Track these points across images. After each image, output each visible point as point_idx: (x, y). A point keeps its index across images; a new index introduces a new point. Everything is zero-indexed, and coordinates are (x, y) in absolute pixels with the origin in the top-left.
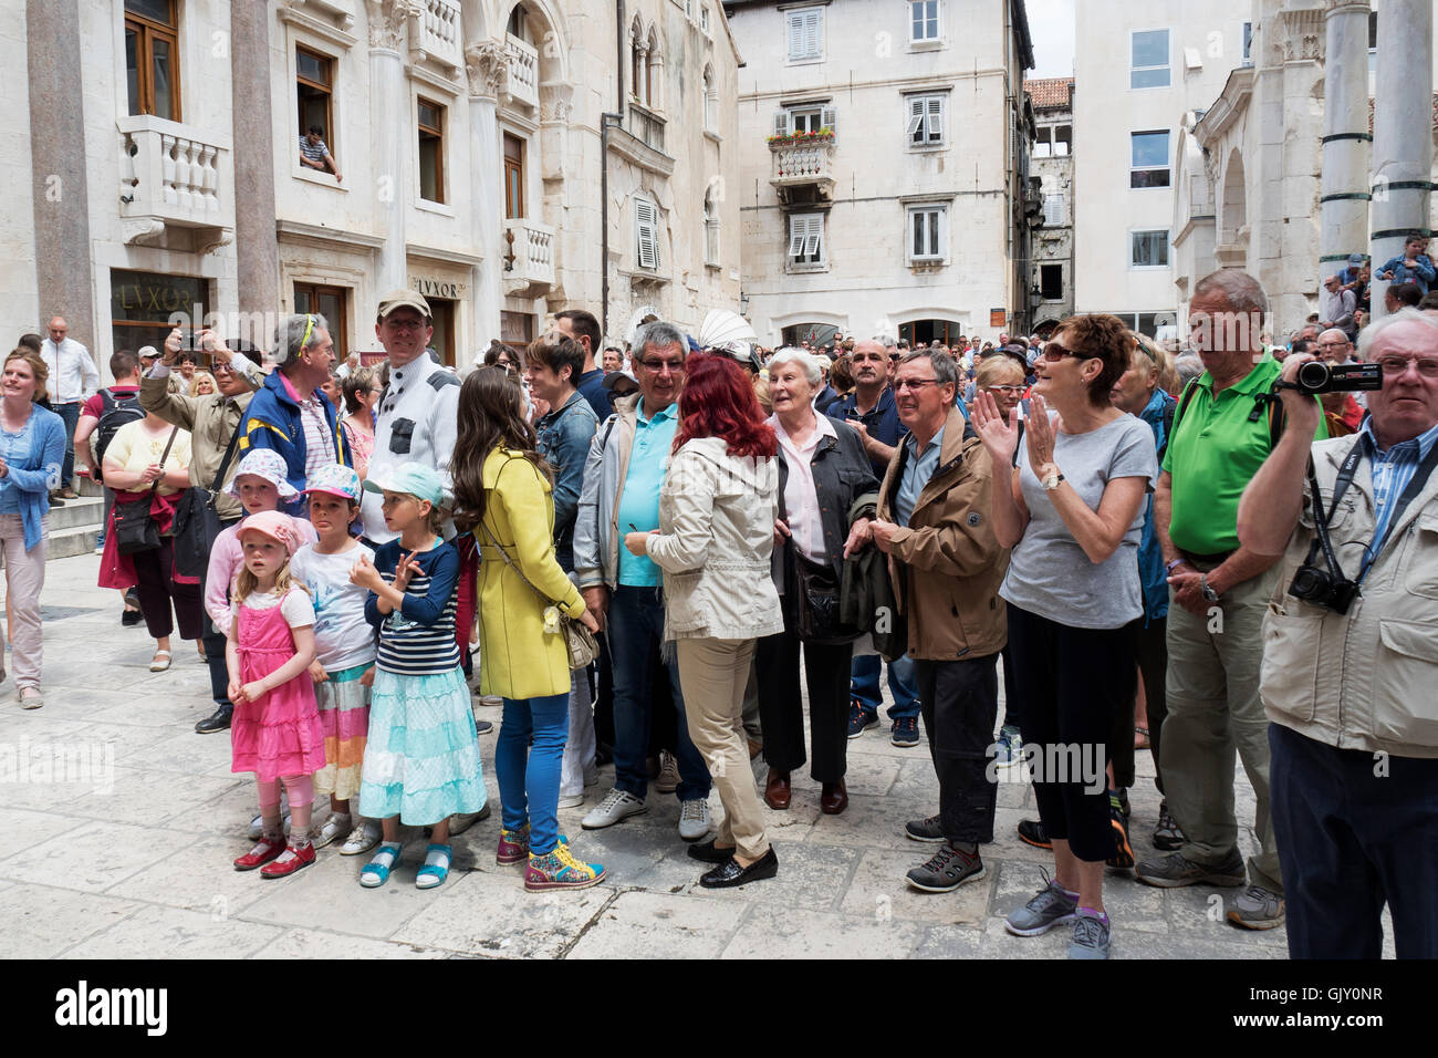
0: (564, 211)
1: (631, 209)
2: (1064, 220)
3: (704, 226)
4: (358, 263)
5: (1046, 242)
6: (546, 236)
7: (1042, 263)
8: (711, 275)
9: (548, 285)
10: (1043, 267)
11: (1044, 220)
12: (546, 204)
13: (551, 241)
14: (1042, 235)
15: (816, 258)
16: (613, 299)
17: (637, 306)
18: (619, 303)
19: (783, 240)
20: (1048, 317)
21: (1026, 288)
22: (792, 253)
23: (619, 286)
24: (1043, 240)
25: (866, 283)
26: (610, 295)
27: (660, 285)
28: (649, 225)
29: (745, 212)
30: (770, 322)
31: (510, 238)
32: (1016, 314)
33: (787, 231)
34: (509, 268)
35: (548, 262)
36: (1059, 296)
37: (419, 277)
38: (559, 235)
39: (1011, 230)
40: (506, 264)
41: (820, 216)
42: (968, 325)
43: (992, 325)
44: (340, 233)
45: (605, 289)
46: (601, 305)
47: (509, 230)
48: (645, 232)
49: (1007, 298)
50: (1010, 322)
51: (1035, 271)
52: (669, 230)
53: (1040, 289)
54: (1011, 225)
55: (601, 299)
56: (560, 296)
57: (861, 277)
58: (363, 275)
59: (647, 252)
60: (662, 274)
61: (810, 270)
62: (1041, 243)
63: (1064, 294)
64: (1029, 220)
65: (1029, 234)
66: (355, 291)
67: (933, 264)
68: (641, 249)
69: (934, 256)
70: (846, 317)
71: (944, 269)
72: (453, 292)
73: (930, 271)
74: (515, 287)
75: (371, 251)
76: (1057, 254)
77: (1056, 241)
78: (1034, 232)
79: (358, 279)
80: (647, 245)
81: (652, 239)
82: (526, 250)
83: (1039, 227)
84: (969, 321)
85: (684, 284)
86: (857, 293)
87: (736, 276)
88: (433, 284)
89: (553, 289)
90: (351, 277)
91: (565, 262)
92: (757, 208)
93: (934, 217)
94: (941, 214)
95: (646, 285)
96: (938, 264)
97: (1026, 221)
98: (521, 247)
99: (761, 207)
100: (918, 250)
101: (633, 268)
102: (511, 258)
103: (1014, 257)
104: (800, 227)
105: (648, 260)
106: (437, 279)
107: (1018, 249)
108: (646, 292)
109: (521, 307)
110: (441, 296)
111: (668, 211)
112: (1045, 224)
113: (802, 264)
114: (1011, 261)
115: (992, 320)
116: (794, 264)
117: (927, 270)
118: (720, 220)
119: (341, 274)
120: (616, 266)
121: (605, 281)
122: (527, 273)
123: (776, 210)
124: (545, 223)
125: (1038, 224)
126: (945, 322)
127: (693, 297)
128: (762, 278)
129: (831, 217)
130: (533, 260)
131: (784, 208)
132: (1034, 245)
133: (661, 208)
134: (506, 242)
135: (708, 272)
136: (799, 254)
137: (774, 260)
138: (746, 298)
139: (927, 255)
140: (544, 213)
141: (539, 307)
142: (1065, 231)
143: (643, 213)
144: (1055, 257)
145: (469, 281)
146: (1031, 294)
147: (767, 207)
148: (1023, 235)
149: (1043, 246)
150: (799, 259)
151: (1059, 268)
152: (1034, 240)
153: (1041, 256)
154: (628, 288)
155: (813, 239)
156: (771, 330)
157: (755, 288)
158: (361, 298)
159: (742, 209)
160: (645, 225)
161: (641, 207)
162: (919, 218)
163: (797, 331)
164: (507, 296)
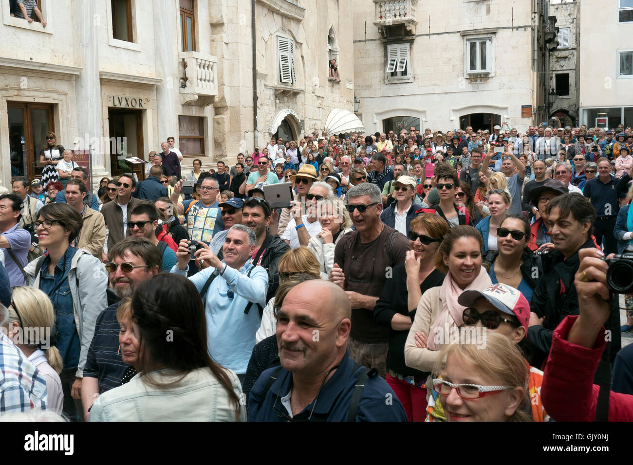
0: (224, 45)
1: (274, 44)
2: (571, 44)
3: (328, 53)
4: (63, 86)
5: (559, 59)
6: (211, 63)
7: (556, 73)
8: (333, 86)
9: (213, 97)
10: (557, 75)
11: (558, 45)
12: (213, 41)
13: (215, 66)
14: (557, 54)
15: (404, 73)
16: (262, 105)
17: (280, 109)
18: (266, 108)
19: (383, 62)
20: (559, 108)
21: (545, 89)
22: (389, 70)
23: (266, 95)
24: (557, 58)
25: (438, 90)
26: (259, 103)
27: (295, 94)
28: (288, 54)
29: (357, 43)
30: (375, 116)
31: (184, 65)
32: (539, 108)
33: (386, 56)
34: (184, 86)
35: (213, 81)
36: (567, 93)
37: (113, 94)
38: (221, 62)
39: (536, 52)
40: (182, 83)
41: (407, 46)
42: (506, 116)
43: (523, 117)
44: (44, 65)
45: (255, 98)
46: (253, 109)
47: (183, 60)
48: (284, 59)
49: (533, 98)
50: (535, 114)
51: (551, 78)
52: (302, 57)
53: (555, 91)
54: (536, 49)
55: (252, 104)
56: (223, 104)
57: (435, 85)
58: (65, 94)
59: (286, 72)
60: (297, 86)
61: (400, 81)
62: (555, 60)
63: (571, 92)
64: (548, 45)
65: (548, 54)
66: (59, 105)
67: (483, 76)
68: (282, 71)
69: (484, 71)
70: (424, 112)
71: (490, 80)
72: (140, 104)
73: (481, 81)
74: (188, 99)
75: (72, 77)
76: (566, 67)
77: (565, 58)
78: (551, 53)
79: (61, 97)
80: (285, 68)
81: (289, 64)
82: (195, 73)
83: (554, 49)
84: (507, 114)
85: (313, 93)
86: (431, 96)
87: (351, 86)
88: (124, 99)
89: (216, 99)
90: (56, 96)
91: (226, 80)
92: (365, 41)
93: (483, 44)
94: (488, 42)
95: (285, 94)
96: (486, 76)
97: (545, 45)
98: (193, 71)
99: (368, 40)
100: (473, 66)
101: (275, 83)
102: (185, 79)
103: (538, 70)
104: (394, 53)
105: (287, 78)
106: (127, 95)
107: (541, 65)
108: (286, 99)
109: (194, 112)
110: (130, 107)
111: (301, 44)
112: (558, 47)
113: (395, 77)
114: (536, 73)
115: (522, 113)
116: (390, 77)
117: (479, 81)
118: (339, 49)
119: (47, 94)
120: (263, 82)
121: (255, 93)
122: (198, 88)
123: (378, 42)
124: (212, 54)
125: (554, 47)
126: (490, 114)
127: (320, 101)
128: (369, 87)
129: (415, 46)
130: (201, 80)
131: (384, 40)
132: (551, 61)
133: (296, 42)
134: (181, 68)
135: (331, 84)
136: (393, 71)
137: (376, 75)
138: (358, 101)
139: (479, 70)
140: (211, 47)
141: (208, 112)
142: (571, 51)
143: (283, 46)
144: (565, 68)
145: (153, 96)
146: (549, 94)
147: (372, 40)
148: (544, 55)
149: (557, 61)
150: (393, 74)
151: (567, 75)
152: (551, 57)
153: (557, 67)
154: (273, 98)
155: (402, 61)
156: (376, 121)
157: (365, 93)
158: (65, 111)
159: (355, 42)
160: (284, 54)
161: (281, 42)
162: (473, 46)
163: (394, 121)
164: (183, 105)
